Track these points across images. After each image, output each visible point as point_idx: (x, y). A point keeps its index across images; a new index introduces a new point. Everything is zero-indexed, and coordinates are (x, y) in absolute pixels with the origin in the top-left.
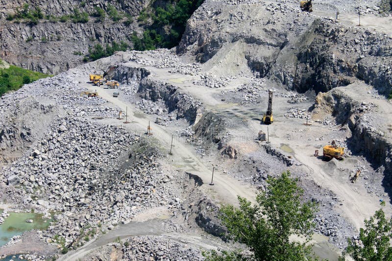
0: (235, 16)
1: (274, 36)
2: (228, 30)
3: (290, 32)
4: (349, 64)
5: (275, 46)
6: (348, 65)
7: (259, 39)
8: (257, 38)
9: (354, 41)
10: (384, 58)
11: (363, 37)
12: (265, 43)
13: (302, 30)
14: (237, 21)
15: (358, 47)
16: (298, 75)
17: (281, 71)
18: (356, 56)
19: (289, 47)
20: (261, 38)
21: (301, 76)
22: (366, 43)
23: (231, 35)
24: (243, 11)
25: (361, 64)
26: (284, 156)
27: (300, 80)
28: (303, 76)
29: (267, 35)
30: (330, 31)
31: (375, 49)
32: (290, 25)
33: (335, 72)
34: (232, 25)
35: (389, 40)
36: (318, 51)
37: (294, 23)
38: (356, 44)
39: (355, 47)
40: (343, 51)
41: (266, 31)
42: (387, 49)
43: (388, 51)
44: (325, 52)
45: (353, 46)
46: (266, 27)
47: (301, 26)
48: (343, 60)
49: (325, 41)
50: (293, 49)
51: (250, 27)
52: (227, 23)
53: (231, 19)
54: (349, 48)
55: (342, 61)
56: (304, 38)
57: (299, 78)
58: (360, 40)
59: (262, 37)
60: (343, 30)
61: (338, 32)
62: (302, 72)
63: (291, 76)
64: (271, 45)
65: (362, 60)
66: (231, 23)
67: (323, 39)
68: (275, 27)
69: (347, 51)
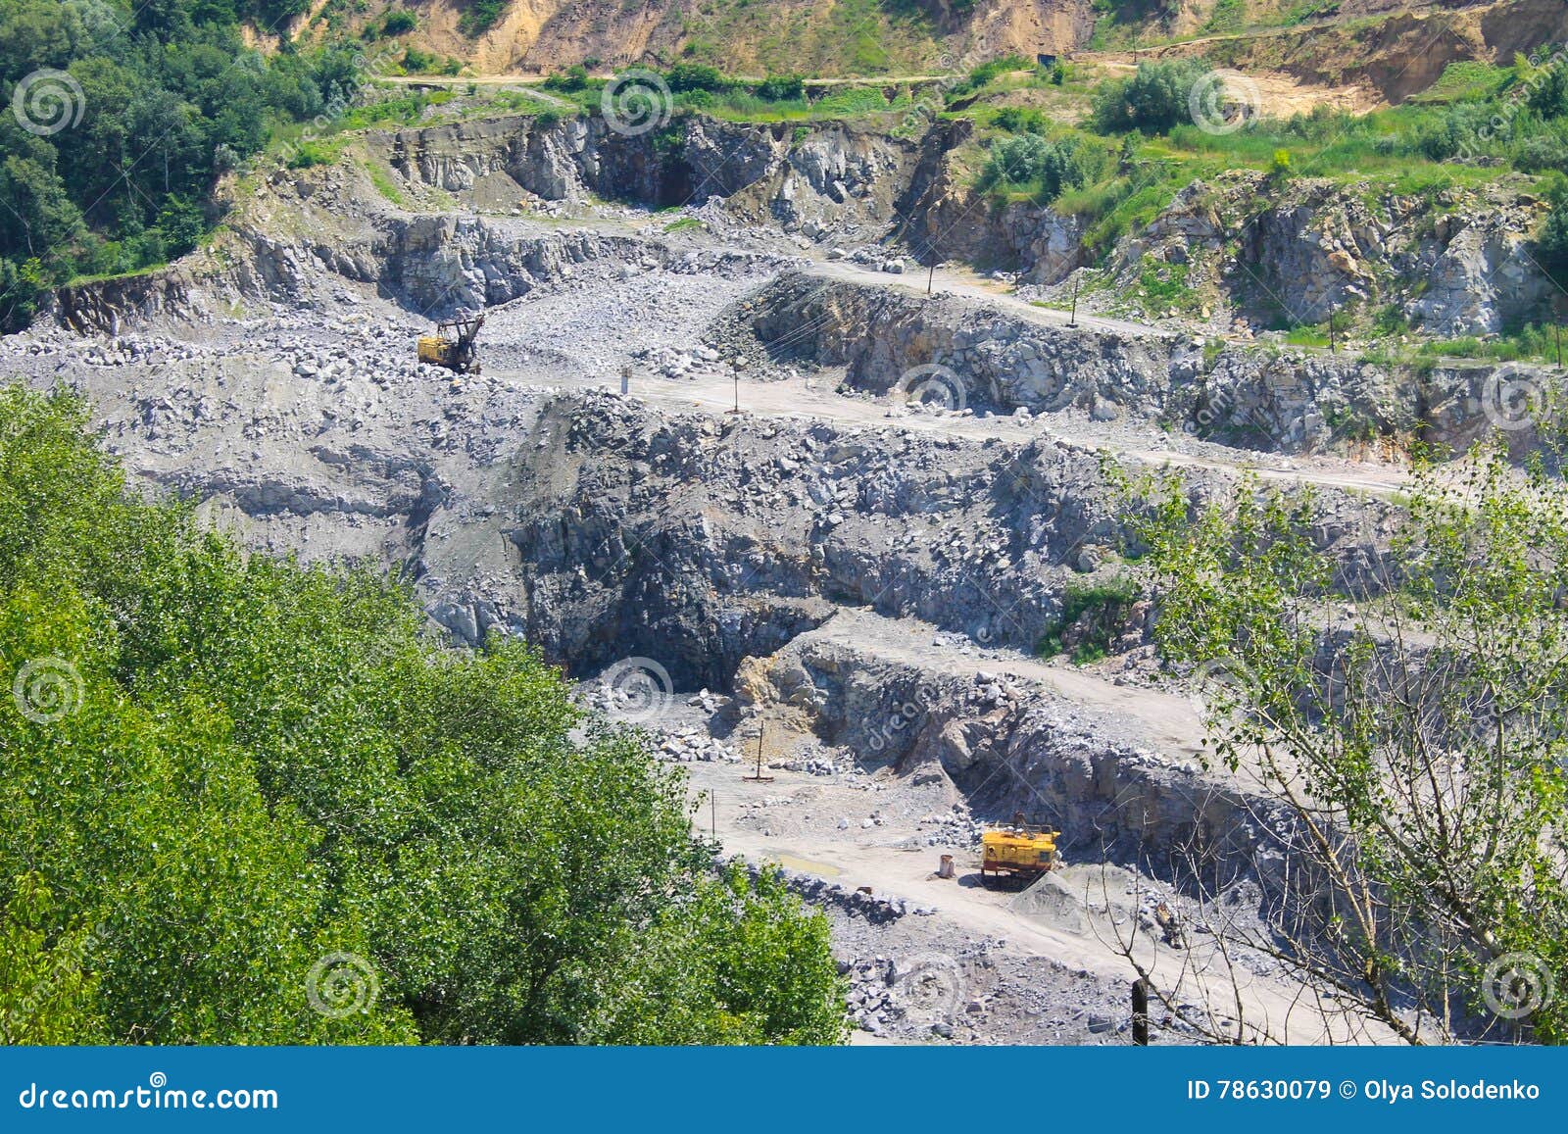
0: (165, 407)
1: (369, 475)
2: (148, 463)
3: (437, 454)
4: (781, 549)
5: (381, 514)
6: (779, 556)
7: (302, 491)
8: (293, 486)
9: (777, 464)
10: (938, 517)
11: (809, 449)
12: (332, 503)
13: (499, 441)
14: (179, 426)
15: (797, 487)
16: (543, 614)
17: (464, 601)
18: (803, 519)
19: (462, 508)
20: (313, 484)
21: (557, 615)
22: (827, 470)
23: (165, 480)
24: (194, 387)
25: (836, 545)
26: (838, 887)
27: (554, 632)
28: (567, 612)
29: (335, 471)
30: (647, 438)
31: (883, 489)
32: (434, 427)
33: (722, 585)
34: (159, 444)
35: (937, 452)
36: (620, 514)
37: (449, 417)
38: (786, 475)
39: (784, 485)
40: (739, 507)
41: (325, 456)
42: (938, 486)
43: (944, 491)
44: (654, 516)
45: (774, 485)
46: (322, 441)
47: (488, 429)
48: (752, 537)
49: (636, 476)
50: (487, 515)
51: (248, 446)
52: (137, 437)
53: (147, 419)
54: (759, 492)
55: (746, 543)
56: (523, 474)
57: (551, 623)
58: (798, 460)
59: (316, 479)
60: (708, 427)
61: (692, 437)
62: (560, 599)
63: (512, 620)
64: (362, 509)
65: (837, 533)
66: (151, 437)
67: (625, 467)
68: (361, 439)
69: (758, 504)
